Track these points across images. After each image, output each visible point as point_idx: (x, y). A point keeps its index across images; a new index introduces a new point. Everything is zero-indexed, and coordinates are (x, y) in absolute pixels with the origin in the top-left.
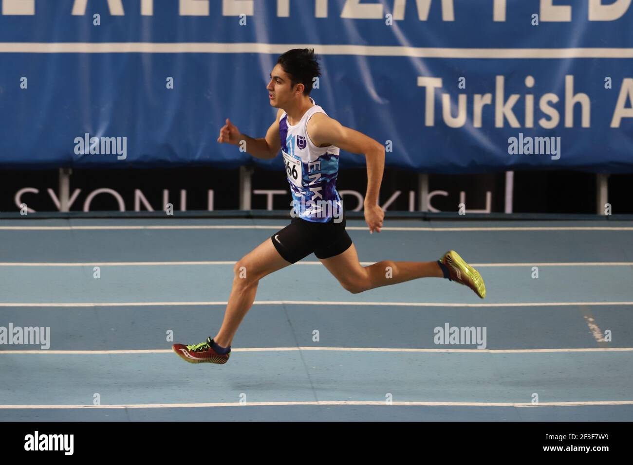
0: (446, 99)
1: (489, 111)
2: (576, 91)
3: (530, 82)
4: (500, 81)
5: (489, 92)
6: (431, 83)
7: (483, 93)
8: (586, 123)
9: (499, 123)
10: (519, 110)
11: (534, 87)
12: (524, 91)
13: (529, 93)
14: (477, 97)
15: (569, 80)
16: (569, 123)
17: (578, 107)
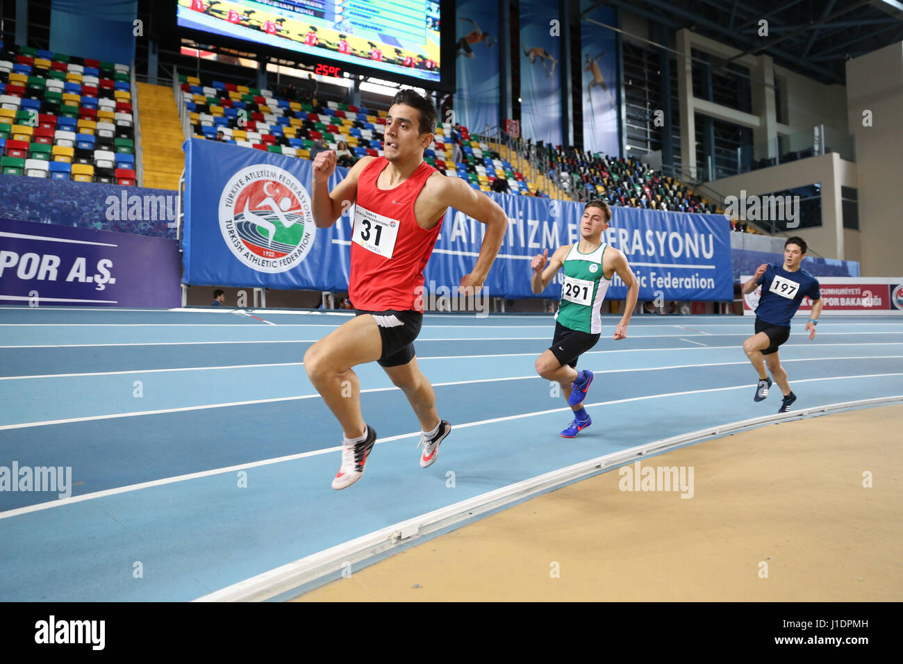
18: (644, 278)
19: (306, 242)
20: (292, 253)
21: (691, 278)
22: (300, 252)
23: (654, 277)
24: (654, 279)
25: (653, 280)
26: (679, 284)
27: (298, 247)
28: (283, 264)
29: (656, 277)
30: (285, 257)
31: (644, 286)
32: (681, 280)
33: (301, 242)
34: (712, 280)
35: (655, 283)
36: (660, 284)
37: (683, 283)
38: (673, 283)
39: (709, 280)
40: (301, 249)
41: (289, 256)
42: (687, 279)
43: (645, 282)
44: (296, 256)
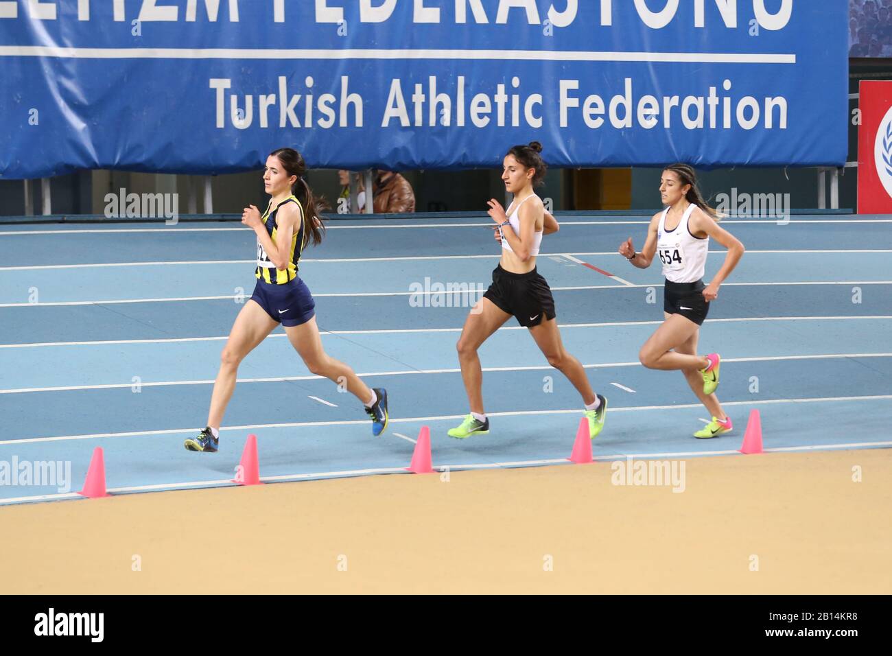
0: (234, 99)
1: (274, 111)
2: (349, 93)
3: (309, 82)
4: (282, 80)
5: (273, 93)
6: (220, 85)
7: (267, 93)
8: (359, 122)
9: (283, 124)
10: (300, 110)
11: (314, 87)
12: (304, 91)
13: (309, 93)
14: (262, 97)
15: (345, 80)
16: (343, 123)
17: (351, 106)
18: (535, 98)
21: (706, 95)
23: (571, 93)
24: (575, 102)
25: (566, 103)
26: (660, 117)
29: (580, 94)
31: (536, 123)
32: (670, 102)
34: (781, 101)
35: (575, 114)
36: (594, 117)
37: (676, 111)
38: (641, 111)
39: (769, 103)
42: (690, 100)
43: (537, 110)
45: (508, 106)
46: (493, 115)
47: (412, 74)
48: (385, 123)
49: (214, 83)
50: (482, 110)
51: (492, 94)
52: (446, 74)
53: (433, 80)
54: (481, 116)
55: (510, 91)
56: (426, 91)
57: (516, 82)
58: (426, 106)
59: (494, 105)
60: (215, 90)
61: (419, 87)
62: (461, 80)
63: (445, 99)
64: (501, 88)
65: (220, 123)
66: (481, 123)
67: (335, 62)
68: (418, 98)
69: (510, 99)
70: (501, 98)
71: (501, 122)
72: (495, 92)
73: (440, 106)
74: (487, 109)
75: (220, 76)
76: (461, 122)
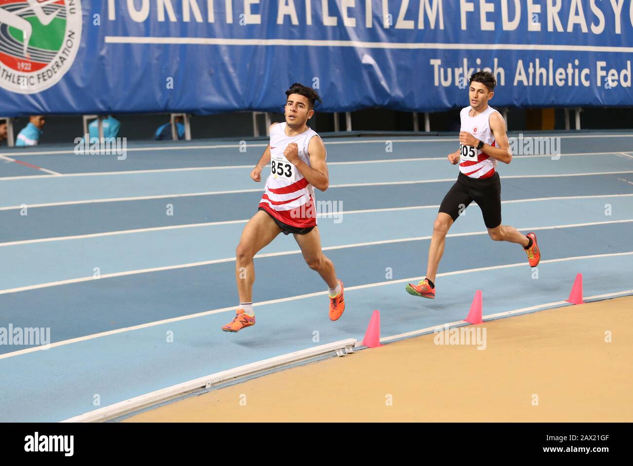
0: (442, 70)
2: (498, 66)
3: (478, 61)
4: (465, 61)
5: (461, 67)
6: (436, 63)
7: (458, 67)
8: (503, 83)
9: (465, 84)
11: (481, 65)
12: (476, 66)
13: (479, 67)
14: (456, 70)
15: (496, 60)
17: (499, 75)
18: (586, 71)
19: (69, 44)
20: (53, 63)
22: (62, 59)
23: (602, 69)
24: (604, 73)
25: (600, 73)
27: (60, 53)
28: (41, 80)
29: (606, 69)
30: (44, 70)
31: (586, 84)
33: (64, 46)
35: (604, 79)
36: (613, 81)
40: (64, 56)
41: (49, 67)
43: (587, 77)
44: (58, 66)
45: (573, 75)
46: (566, 80)
47: (528, 57)
48: (515, 84)
49: (432, 62)
50: (561, 77)
51: (566, 68)
52: (544, 57)
53: (537, 61)
54: (561, 80)
55: (574, 67)
56: (534, 67)
57: (577, 62)
58: (534, 74)
59: (567, 74)
60: (433, 66)
61: (531, 64)
62: (551, 61)
63: (543, 71)
64: (570, 65)
65: (436, 84)
66: (561, 84)
67: (491, 51)
68: (531, 70)
69: (574, 71)
70: (570, 70)
71: (570, 84)
72: (567, 67)
73: (541, 75)
74: (564, 77)
75: (435, 58)
76: (551, 83)
